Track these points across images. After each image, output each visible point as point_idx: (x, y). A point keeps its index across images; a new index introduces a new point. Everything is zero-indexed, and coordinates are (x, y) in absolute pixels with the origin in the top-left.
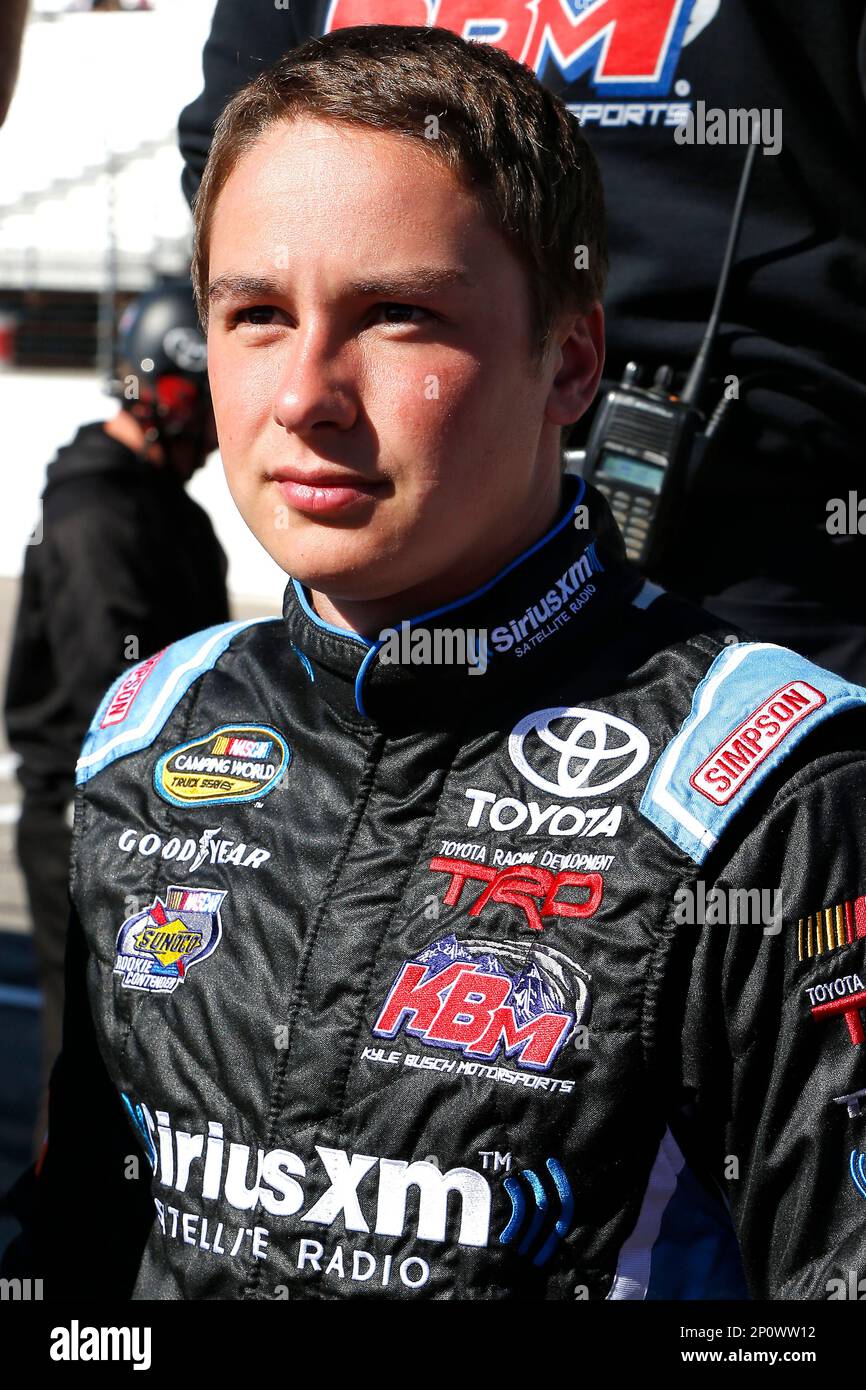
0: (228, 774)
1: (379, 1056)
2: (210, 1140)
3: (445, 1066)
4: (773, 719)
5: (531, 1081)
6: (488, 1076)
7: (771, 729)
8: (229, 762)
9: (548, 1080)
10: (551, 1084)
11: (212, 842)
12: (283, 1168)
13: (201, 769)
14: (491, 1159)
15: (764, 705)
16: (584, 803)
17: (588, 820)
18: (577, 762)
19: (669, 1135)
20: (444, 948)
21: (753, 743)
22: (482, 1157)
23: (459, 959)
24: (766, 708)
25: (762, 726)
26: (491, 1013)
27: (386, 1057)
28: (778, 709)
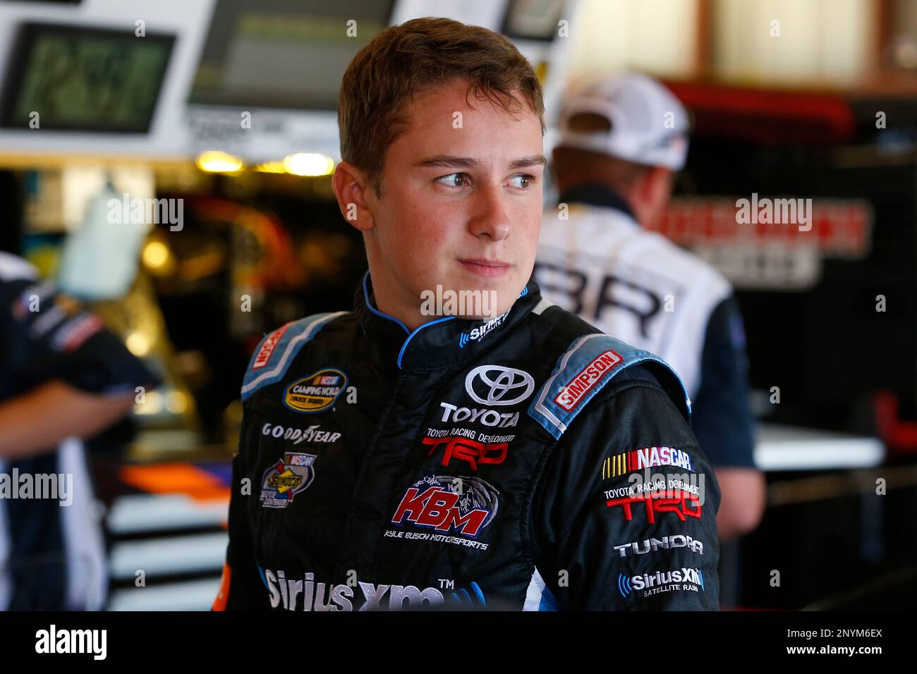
0: (320, 395)
1: (393, 534)
2: (306, 582)
3: (425, 537)
4: (596, 369)
5: (467, 543)
6: (446, 541)
7: (595, 375)
8: (320, 388)
9: (476, 543)
10: (477, 545)
11: (312, 432)
12: (342, 594)
13: (307, 393)
14: (445, 583)
15: (592, 362)
16: (501, 410)
17: (502, 419)
18: (498, 392)
19: (536, 571)
20: (427, 479)
21: (585, 381)
22: (440, 582)
23: (434, 485)
24: (593, 364)
25: (591, 373)
26: (448, 510)
27: (396, 534)
28: (598, 365)
